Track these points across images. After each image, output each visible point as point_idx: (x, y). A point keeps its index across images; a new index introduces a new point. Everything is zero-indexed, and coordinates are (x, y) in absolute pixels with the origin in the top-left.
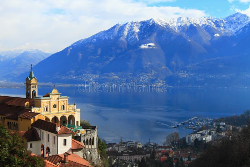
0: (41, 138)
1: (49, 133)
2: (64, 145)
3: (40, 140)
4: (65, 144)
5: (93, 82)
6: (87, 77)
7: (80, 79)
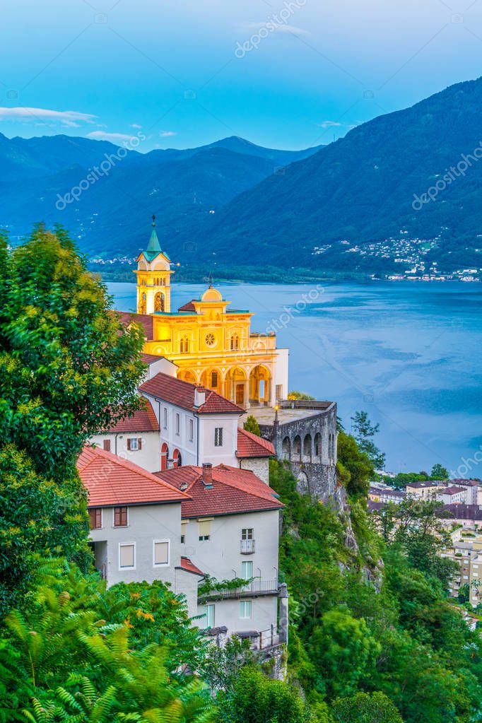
0: (162, 426)
1: (178, 410)
2: (216, 445)
3: (159, 431)
4: (219, 440)
5: (419, 267)
6: (400, 249)
7: (374, 255)
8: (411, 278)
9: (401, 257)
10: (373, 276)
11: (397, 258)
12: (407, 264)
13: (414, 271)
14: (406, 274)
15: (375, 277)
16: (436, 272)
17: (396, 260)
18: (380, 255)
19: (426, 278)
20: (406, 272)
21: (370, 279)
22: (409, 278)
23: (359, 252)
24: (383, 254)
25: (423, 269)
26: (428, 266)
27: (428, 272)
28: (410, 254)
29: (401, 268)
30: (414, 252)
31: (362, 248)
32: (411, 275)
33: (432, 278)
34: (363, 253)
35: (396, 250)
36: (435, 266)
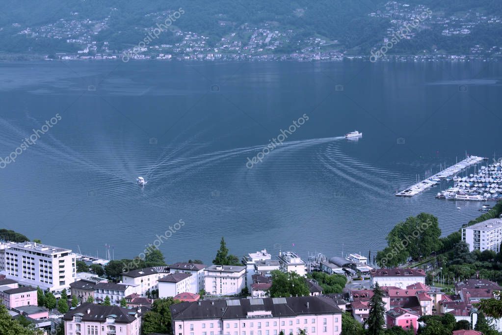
5: (91, 47)
6: (72, 30)
7: (46, 37)
8: (84, 57)
9: (74, 37)
10: (47, 57)
11: (69, 38)
12: (79, 44)
13: (86, 51)
14: (79, 54)
15: (49, 57)
16: (107, 51)
17: (68, 41)
18: (52, 37)
19: (98, 57)
20: (79, 52)
21: (43, 60)
22: (81, 57)
23: (32, 34)
24: (56, 35)
25: (95, 48)
26: (100, 46)
27: (100, 51)
28: (81, 34)
29: (73, 49)
30: (86, 32)
31: (33, 30)
32: (84, 54)
33: (105, 57)
34: (34, 35)
35: (67, 32)
36: (106, 46)
